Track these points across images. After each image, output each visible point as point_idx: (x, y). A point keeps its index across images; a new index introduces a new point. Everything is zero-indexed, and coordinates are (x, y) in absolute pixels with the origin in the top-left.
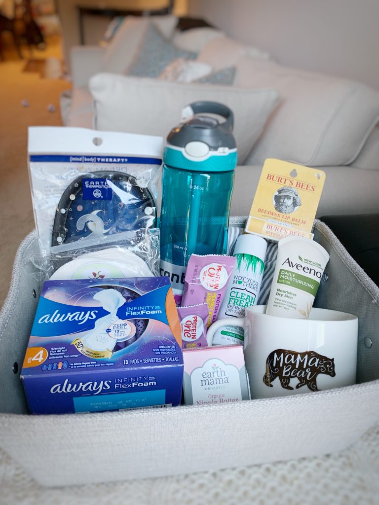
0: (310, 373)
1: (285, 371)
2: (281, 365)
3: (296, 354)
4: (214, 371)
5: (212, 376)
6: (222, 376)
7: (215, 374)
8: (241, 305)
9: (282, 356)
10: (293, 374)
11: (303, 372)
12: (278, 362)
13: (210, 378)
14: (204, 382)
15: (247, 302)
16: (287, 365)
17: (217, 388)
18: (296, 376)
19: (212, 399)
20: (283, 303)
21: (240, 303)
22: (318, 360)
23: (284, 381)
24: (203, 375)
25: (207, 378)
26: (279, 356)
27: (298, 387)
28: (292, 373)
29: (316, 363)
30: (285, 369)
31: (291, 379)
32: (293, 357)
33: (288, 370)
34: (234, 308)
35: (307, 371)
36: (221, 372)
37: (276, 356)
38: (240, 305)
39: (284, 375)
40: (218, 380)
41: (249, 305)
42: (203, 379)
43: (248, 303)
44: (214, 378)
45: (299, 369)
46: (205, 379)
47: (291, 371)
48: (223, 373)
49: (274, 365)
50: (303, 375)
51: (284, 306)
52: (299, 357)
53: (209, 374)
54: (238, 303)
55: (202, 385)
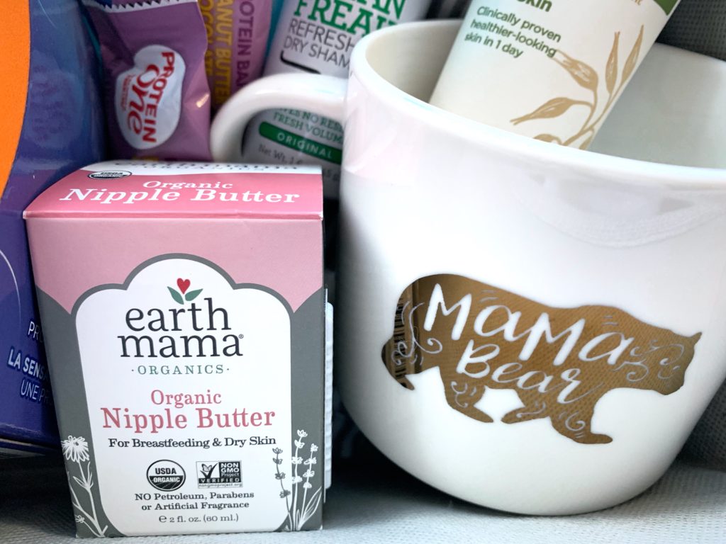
0: (575, 384)
1: (466, 358)
2: (457, 333)
3: (530, 310)
4: (178, 307)
5: (169, 323)
6: (212, 328)
7: (185, 320)
8: (339, 21)
9: (466, 303)
10: (501, 377)
11: (548, 379)
12: (444, 323)
13: (161, 333)
14: (131, 344)
15: (364, 13)
16: (479, 341)
17: (189, 369)
18: (512, 386)
19: (165, 405)
20: (507, 25)
21: (336, 13)
22: (625, 344)
23: (459, 388)
24: (128, 320)
25: (147, 332)
26: (450, 299)
27: (510, 418)
28: (499, 371)
29: (614, 355)
30: (469, 350)
31: (487, 388)
32: (514, 318)
33: (483, 359)
34: (310, 35)
35: (565, 375)
36: (211, 313)
37: (437, 296)
38: (332, 23)
39: (461, 368)
40: (194, 344)
41: (374, 20)
42: (128, 332)
43: (369, 14)
44: (176, 335)
45: (528, 365)
46: (138, 335)
47: (494, 364)
48: (218, 317)
49: (429, 324)
50: (542, 386)
51: (506, 41)
52: (542, 326)
53: (156, 315)
54: (328, 15)
55: (125, 355)
